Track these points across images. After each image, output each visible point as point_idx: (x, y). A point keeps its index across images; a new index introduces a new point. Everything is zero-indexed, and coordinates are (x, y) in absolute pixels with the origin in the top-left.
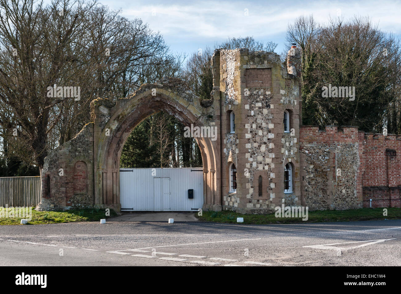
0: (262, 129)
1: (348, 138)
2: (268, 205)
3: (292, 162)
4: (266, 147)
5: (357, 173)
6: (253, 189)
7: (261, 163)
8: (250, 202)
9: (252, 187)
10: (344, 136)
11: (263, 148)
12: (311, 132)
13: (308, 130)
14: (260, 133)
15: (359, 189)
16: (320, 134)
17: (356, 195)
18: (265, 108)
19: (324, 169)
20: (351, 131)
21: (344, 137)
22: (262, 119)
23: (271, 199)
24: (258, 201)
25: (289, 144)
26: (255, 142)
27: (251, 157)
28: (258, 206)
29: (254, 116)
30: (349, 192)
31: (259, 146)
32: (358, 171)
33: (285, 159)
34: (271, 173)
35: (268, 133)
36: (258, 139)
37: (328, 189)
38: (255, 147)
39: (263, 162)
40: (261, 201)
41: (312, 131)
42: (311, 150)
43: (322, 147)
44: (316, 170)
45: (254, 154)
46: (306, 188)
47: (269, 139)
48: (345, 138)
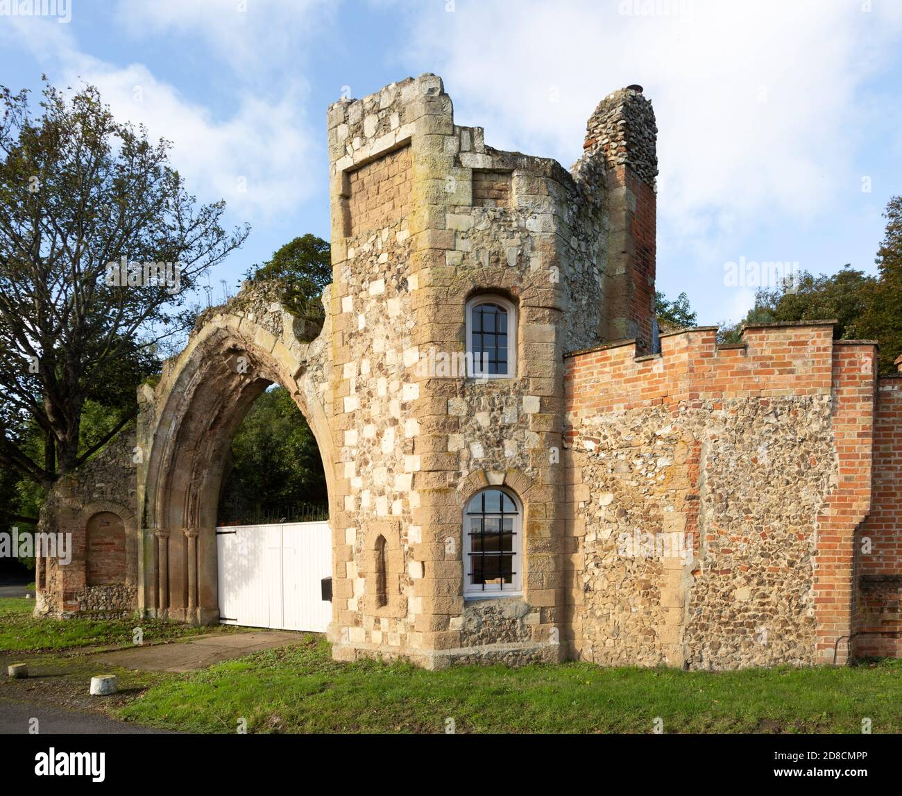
0: (386, 375)
1: (772, 373)
2: (403, 638)
3: (510, 484)
4: (396, 437)
5: (822, 518)
6: (363, 579)
7: (382, 493)
8: (357, 623)
9: (361, 575)
10: (750, 366)
11: (389, 442)
12: (607, 369)
13: (598, 361)
14: (381, 386)
15: (832, 587)
16: (640, 372)
17: (810, 612)
18: (394, 297)
19: (654, 505)
20: (792, 344)
21: (748, 372)
22: (387, 337)
23: (411, 618)
24: (377, 621)
25: (495, 420)
26: (368, 421)
27: (358, 473)
28: (377, 637)
29: (366, 330)
30: (773, 597)
31: (378, 435)
32: (827, 512)
33: (465, 473)
34: (411, 527)
35: (401, 386)
36: (375, 410)
37: (663, 585)
38: (369, 441)
39: (388, 489)
40: (384, 622)
41: (611, 365)
42: (605, 437)
43: (645, 420)
44: (623, 513)
45: (367, 463)
46: (586, 578)
47: (404, 406)
48: (757, 373)
